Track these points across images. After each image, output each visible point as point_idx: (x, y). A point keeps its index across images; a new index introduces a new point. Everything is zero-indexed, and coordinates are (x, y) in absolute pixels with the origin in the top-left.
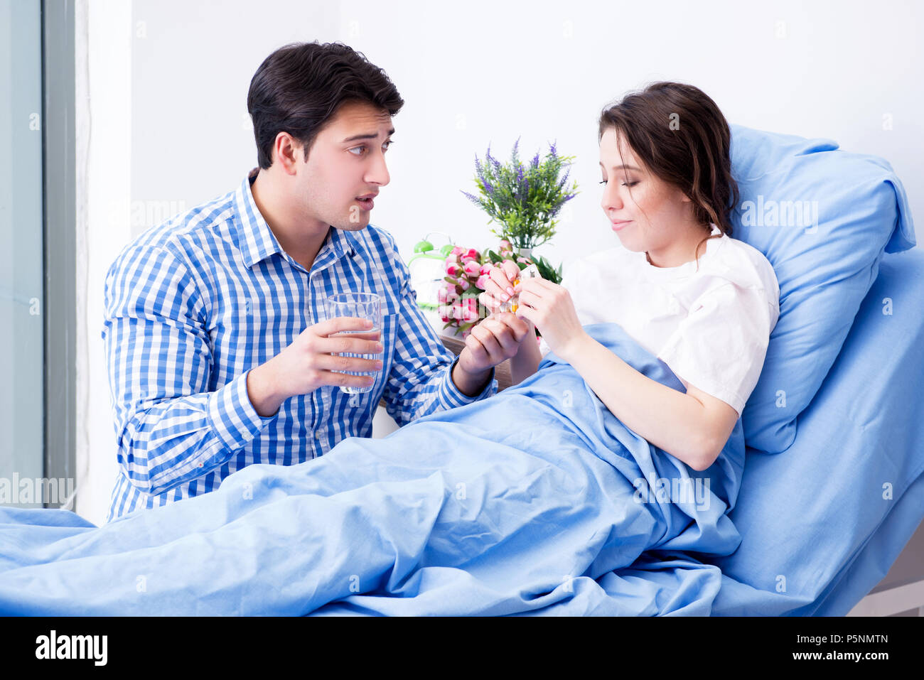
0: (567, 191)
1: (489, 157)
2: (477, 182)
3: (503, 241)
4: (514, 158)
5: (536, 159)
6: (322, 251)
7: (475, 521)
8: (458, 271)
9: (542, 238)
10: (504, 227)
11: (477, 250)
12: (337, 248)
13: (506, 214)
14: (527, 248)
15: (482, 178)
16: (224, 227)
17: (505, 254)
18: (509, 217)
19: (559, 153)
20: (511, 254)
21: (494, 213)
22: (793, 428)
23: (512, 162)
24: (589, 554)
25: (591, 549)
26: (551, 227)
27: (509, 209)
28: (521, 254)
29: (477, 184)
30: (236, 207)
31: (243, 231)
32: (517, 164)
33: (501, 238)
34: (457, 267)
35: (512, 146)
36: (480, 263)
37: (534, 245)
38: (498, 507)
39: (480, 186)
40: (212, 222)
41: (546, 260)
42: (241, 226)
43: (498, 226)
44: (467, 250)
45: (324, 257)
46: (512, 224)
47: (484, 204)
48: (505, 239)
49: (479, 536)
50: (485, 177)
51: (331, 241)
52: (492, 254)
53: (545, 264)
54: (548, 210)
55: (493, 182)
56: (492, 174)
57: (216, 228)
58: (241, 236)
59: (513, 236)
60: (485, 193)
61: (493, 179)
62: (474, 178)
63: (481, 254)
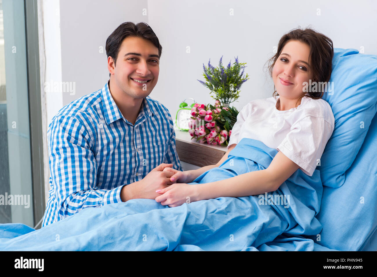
0: (243, 78)
1: (209, 65)
2: (204, 75)
3: (217, 101)
4: (220, 65)
5: (229, 65)
6: (140, 115)
7: (202, 224)
8: (196, 114)
9: (233, 99)
10: (217, 94)
11: (205, 105)
12: (146, 114)
13: (217, 89)
14: (227, 103)
15: (207, 74)
16: (98, 106)
17: (217, 106)
18: (218, 91)
19: (240, 62)
20: (220, 106)
21: (213, 89)
22: (344, 177)
23: (219, 67)
24: (253, 236)
25: (254, 234)
26: (237, 94)
27: (219, 87)
28: (224, 106)
29: (205, 77)
30: (102, 97)
31: (106, 108)
32: (222, 67)
33: (215, 100)
34: (196, 112)
35: (219, 60)
36: (206, 110)
37: (230, 102)
38: (212, 217)
39: (206, 77)
40: (93, 103)
41: (235, 108)
42: (105, 106)
43: (214, 94)
44: (200, 105)
45: (140, 118)
46: (220, 93)
47: (208, 85)
48: (218, 100)
49: (204, 231)
50: (208, 74)
51: (144, 111)
52: (211, 106)
53: (234, 110)
54: (235, 86)
55: (211, 76)
56: (211, 72)
57: (95, 106)
58: (105, 110)
59: (221, 99)
60: (208, 80)
61: (212, 74)
62: (203, 74)
63: (206, 106)
